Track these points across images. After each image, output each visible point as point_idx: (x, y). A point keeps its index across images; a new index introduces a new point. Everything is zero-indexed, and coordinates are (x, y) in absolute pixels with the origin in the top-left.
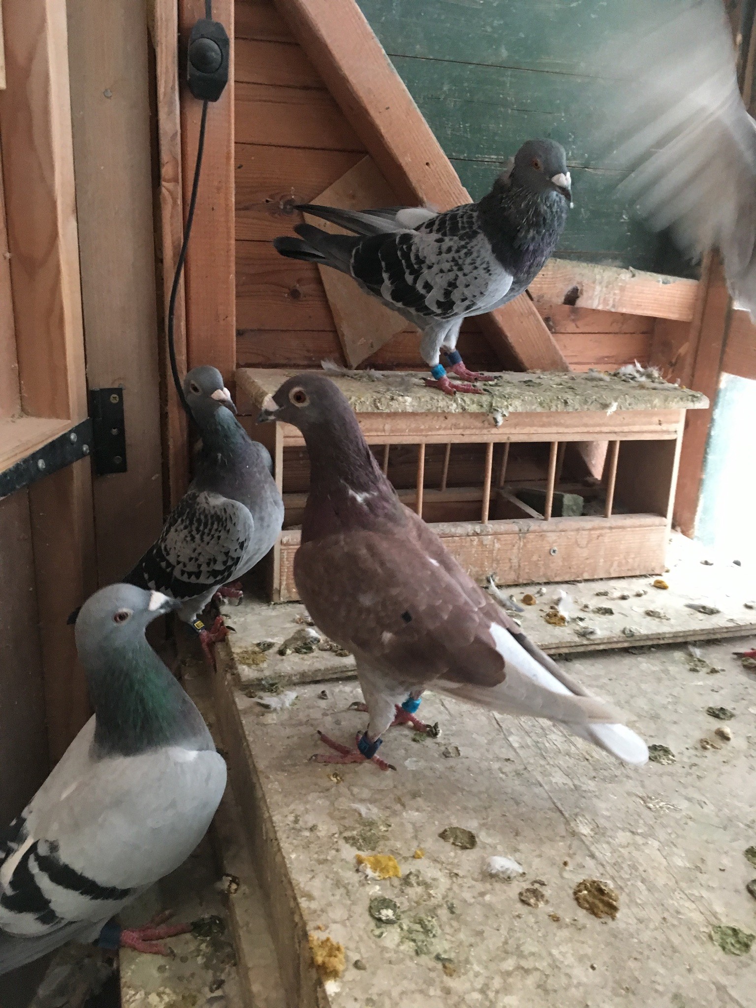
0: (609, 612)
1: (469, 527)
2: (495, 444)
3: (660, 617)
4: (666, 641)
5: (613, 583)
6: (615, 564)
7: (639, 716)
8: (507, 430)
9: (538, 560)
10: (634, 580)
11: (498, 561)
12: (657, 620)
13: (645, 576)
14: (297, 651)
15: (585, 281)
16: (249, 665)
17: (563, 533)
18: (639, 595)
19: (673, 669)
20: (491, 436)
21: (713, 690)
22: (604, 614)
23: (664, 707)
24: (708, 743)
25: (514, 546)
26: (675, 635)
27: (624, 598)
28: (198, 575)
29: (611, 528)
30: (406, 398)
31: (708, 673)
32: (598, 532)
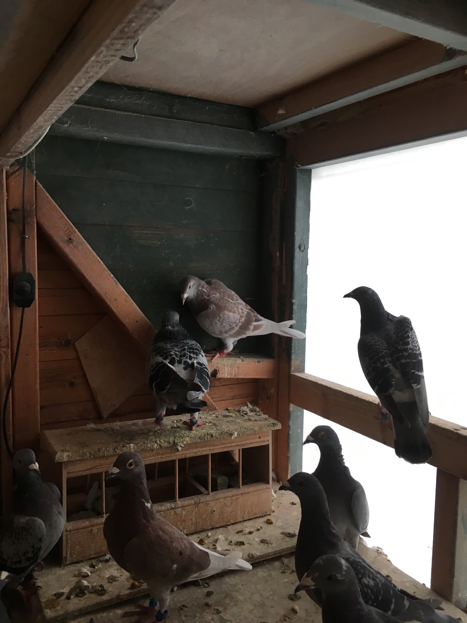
0: (242, 543)
1: (168, 505)
2: (179, 460)
3: (267, 543)
4: (270, 557)
5: (246, 524)
6: (246, 512)
7: (255, 606)
8: (184, 452)
9: (206, 517)
10: (257, 520)
11: (184, 521)
12: (266, 545)
13: (262, 517)
14: (77, 596)
15: (220, 366)
16: (50, 609)
17: (217, 501)
18: (258, 530)
19: (273, 573)
20: (177, 456)
21: (292, 584)
22: (240, 545)
23: (268, 598)
24: (286, 617)
25: (193, 512)
26: (275, 553)
27: (250, 533)
28: (20, 562)
29: (242, 494)
30: (131, 445)
31: (290, 573)
32: (235, 497)
